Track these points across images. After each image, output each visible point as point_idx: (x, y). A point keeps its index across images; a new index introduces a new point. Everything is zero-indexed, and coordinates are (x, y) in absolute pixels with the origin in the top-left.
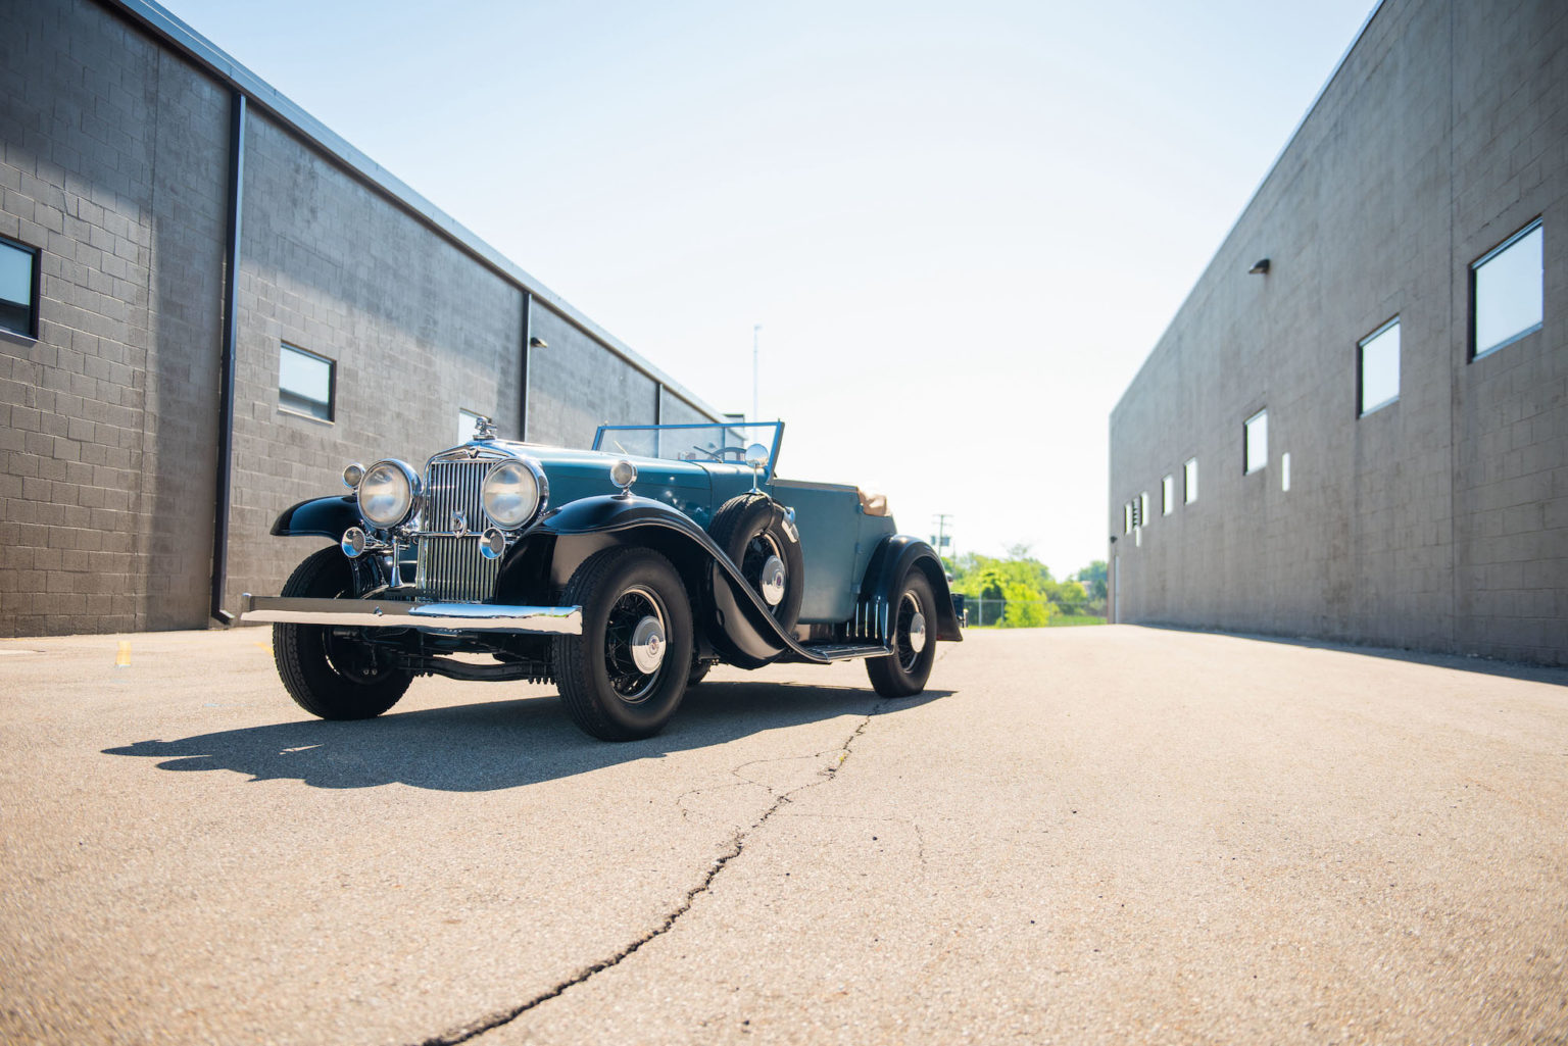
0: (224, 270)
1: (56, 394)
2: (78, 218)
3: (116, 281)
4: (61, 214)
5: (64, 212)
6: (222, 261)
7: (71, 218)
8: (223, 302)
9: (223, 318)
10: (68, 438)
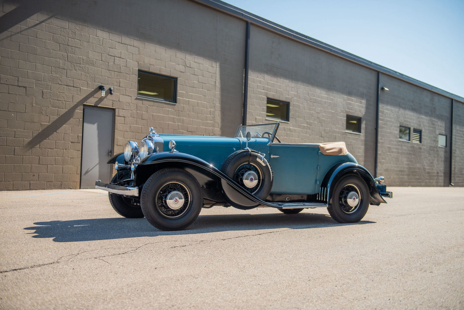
0: (244, 77)
1: (183, 119)
2: (190, 67)
3: (204, 84)
4: (184, 67)
5: (185, 66)
6: (243, 75)
7: (188, 68)
8: (244, 87)
9: (243, 92)
10: (187, 131)
